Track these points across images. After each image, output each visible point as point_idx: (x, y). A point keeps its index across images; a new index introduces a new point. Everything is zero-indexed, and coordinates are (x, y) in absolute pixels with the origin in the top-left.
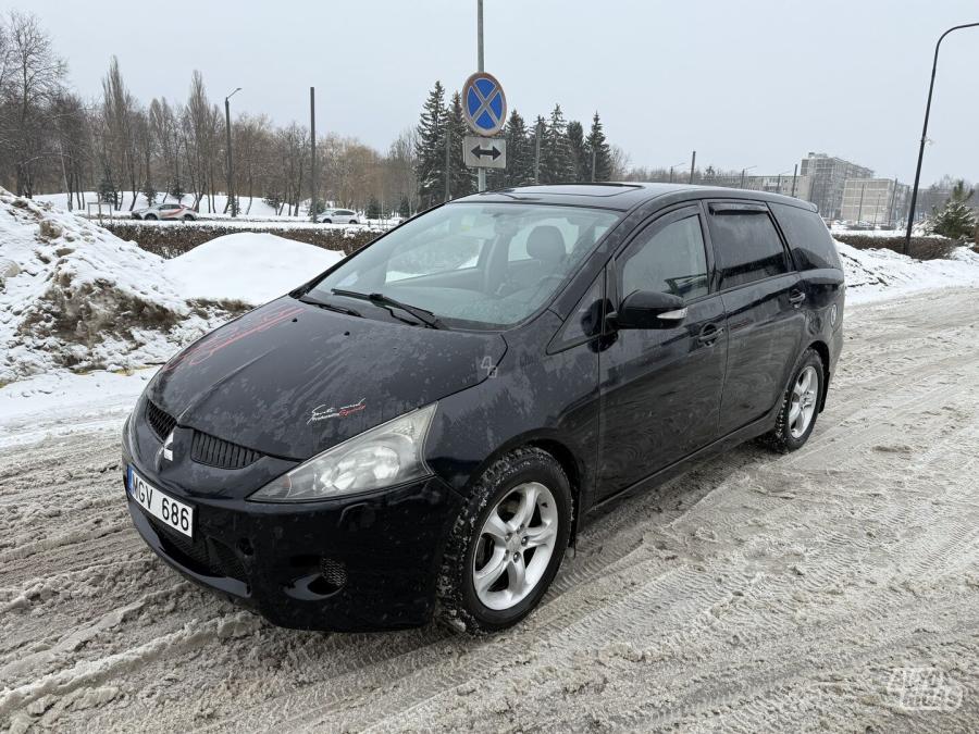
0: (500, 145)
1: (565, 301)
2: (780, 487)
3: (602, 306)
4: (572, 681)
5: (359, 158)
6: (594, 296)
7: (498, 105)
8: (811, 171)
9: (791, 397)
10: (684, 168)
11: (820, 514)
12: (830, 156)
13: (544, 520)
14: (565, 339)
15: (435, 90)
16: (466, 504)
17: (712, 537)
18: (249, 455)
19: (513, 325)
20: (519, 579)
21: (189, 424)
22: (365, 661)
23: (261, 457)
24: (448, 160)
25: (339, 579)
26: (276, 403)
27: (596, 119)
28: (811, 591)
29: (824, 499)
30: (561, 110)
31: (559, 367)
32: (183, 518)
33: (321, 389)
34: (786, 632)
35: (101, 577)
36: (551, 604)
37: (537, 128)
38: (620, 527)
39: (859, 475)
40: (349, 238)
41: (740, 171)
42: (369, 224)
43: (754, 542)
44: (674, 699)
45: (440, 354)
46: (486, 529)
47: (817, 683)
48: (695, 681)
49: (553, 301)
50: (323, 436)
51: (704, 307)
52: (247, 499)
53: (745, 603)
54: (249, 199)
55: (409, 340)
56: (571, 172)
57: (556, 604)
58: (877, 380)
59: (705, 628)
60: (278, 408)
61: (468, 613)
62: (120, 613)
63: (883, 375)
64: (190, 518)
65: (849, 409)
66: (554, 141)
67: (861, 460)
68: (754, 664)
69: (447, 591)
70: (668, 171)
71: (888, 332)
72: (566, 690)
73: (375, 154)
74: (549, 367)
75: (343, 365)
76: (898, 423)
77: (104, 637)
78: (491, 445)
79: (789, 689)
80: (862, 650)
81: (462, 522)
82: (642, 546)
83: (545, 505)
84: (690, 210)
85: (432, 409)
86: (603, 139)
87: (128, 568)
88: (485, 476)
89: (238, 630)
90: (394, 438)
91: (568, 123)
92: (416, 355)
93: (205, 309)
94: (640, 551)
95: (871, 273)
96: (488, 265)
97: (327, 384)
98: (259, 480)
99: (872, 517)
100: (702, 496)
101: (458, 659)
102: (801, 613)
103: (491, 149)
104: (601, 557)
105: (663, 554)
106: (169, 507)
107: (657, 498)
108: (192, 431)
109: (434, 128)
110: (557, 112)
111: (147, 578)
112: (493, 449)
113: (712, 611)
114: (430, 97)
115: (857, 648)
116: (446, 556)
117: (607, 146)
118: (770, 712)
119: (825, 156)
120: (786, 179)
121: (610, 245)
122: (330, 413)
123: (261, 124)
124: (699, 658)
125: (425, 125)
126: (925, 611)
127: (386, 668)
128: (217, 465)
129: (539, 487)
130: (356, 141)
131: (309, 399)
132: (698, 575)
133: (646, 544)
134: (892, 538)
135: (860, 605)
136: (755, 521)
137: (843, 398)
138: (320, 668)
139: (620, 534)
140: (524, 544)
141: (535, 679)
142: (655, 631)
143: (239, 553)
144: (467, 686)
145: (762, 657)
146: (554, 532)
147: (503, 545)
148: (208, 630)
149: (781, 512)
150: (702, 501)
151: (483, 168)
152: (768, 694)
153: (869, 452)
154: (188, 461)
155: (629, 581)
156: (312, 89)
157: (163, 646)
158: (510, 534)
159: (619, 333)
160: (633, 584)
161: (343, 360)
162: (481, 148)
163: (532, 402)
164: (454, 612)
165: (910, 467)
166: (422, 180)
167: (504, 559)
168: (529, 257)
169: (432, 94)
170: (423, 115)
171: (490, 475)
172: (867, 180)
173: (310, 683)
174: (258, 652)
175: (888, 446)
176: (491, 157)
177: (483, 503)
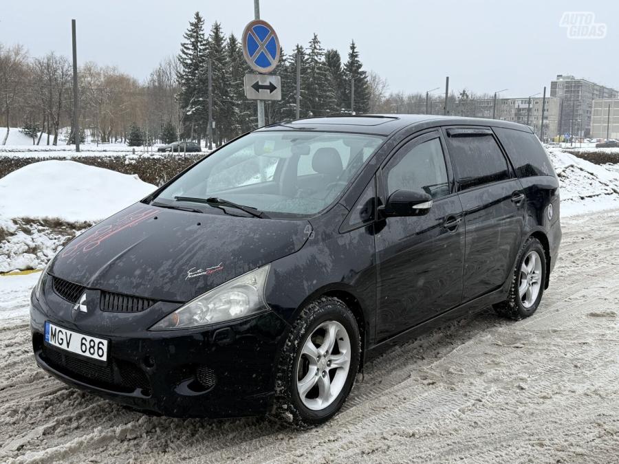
0: (275, 80)
1: (350, 198)
2: (513, 342)
3: (374, 202)
4: (367, 447)
5: (118, 86)
6: (369, 194)
7: (273, 46)
8: (560, 92)
9: (520, 276)
10: (438, 93)
11: (542, 356)
12: (578, 77)
13: (341, 350)
14: (351, 223)
15: (194, 21)
16: (292, 332)
17: (461, 371)
18: (146, 302)
19: (315, 215)
20: (326, 391)
21: (97, 287)
22: (225, 446)
23: (155, 303)
24: (210, 88)
25: (211, 382)
26: (162, 269)
27: (353, 48)
28: (529, 398)
29: (546, 347)
30: (319, 39)
31: (347, 242)
32: (99, 348)
33: (191, 258)
34: (510, 419)
35: (15, 412)
36: (348, 411)
37: (296, 56)
38: (394, 369)
39: (574, 332)
40: (130, 164)
41: (493, 94)
42: (134, 152)
43: (491, 373)
44: (434, 453)
45: (268, 234)
46: (304, 351)
47: (527, 442)
48: (448, 445)
49: (342, 198)
50: (197, 287)
51: (446, 203)
52: (148, 329)
53: (483, 405)
54: (6, 129)
55: (245, 226)
56: (331, 98)
57: (352, 411)
58: (599, 269)
59: (455, 419)
60: (163, 271)
61: (295, 408)
62: (41, 429)
63: (605, 265)
64: (105, 348)
65: (574, 289)
66: (313, 68)
67: (576, 323)
68: (487, 435)
69: (281, 391)
70: (424, 95)
71: (615, 233)
72: (363, 453)
73: (134, 82)
74: (341, 242)
75: (202, 243)
76: (611, 298)
77: (34, 442)
78: (307, 292)
79: (510, 446)
80: (560, 426)
81: (290, 344)
82: (411, 379)
83: (342, 339)
84: (433, 135)
85: (267, 267)
86: (360, 66)
87: (33, 405)
88: (302, 313)
89: (130, 434)
90: (244, 287)
91: (325, 51)
92: (252, 235)
93: (28, 226)
94: (409, 381)
95: (606, 185)
96: (281, 180)
97: (194, 254)
98: (156, 317)
99: (580, 356)
100: (453, 349)
101: (288, 441)
102: (520, 409)
103: (268, 84)
104: (381, 386)
105: (426, 382)
106: (87, 344)
107: (422, 351)
108: (99, 291)
109: (195, 57)
110: (315, 41)
111: (48, 411)
112: (308, 294)
113: (460, 410)
114: (190, 28)
115: (557, 425)
116: (280, 367)
117: (364, 73)
118: (497, 457)
119: (573, 78)
120: (536, 101)
121: (377, 159)
122: (200, 273)
123: (17, 54)
124: (451, 434)
125: (186, 54)
126: (606, 405)
127: (241, 448)
128: (122, 311)
129: (337, 325)
130: (114, 70)
131: (183, 265)
132: (451, 393)
133: (413, 377)
134: (592, 367)
135: (563, 403)
136: (493, 361)
137: (570, 282)
138: (194, 450)
139: (394, 372)
140: (329, 365)
141: (342, 447)
142: (421, 422)
143: (143, 366)
144: (298, 453)
145: (493, 432)
146: (348, 358)
147: (315, 364)
148: (110, 434)
149: (513, 355)
150: (454, 350)
151: (261, 100)
152: (496, 449)
153: (584, 317)
154: (98, 312)
155: (402, 397)
156: (74, 22)
157: (81, 443)
158: (319, 357)
159: (387, 220)
160: (405, 399)
161: (201, 241)
162: (260, 84)
163: (331, 265)
164: (285, 406)
165: (613, 325)
166: (183, 107)
167: (316, 374)
168: (314, 172)
169: (192, 24)
170: (183, 45)
171: (306, 313)
172: (613, 100)
173: (190, 458)
174: (148, 445)
175: (598, 312)
176: (269, 91)
177: (303, 332)
